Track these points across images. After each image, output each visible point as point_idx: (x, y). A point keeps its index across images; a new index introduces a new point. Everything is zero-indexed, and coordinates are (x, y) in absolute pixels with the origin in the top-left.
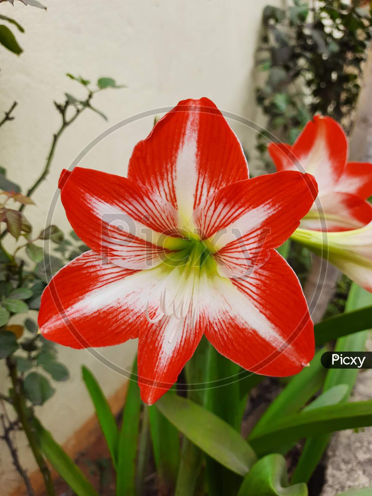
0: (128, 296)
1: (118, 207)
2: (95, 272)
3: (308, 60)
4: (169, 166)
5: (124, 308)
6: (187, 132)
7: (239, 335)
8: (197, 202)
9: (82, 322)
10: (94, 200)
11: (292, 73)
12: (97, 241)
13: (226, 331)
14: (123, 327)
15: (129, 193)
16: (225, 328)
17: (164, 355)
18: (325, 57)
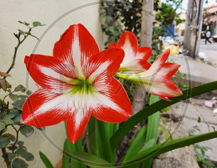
0: (59, 104)
1: (50, 68)
2: (43, 96)
3: (120, 12)
4: (69, 50)
5: (58, 109)
6: (75, 37)
7: (105, 111)
8: (82, 63)
9: (41, 116)
10: (40, 66)
11: (115, 17)
12: (43, 83)
13: (100, 111)
14: (58, 117)
15: (54, 62)
16: (99, 110)
17: (77, 124)
18: (127, 10)
